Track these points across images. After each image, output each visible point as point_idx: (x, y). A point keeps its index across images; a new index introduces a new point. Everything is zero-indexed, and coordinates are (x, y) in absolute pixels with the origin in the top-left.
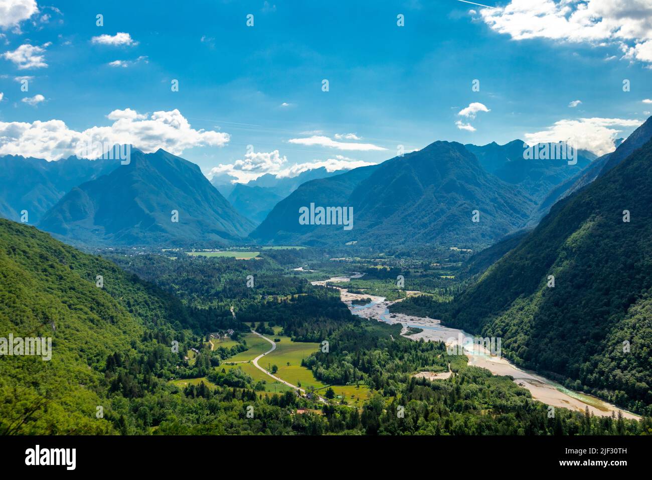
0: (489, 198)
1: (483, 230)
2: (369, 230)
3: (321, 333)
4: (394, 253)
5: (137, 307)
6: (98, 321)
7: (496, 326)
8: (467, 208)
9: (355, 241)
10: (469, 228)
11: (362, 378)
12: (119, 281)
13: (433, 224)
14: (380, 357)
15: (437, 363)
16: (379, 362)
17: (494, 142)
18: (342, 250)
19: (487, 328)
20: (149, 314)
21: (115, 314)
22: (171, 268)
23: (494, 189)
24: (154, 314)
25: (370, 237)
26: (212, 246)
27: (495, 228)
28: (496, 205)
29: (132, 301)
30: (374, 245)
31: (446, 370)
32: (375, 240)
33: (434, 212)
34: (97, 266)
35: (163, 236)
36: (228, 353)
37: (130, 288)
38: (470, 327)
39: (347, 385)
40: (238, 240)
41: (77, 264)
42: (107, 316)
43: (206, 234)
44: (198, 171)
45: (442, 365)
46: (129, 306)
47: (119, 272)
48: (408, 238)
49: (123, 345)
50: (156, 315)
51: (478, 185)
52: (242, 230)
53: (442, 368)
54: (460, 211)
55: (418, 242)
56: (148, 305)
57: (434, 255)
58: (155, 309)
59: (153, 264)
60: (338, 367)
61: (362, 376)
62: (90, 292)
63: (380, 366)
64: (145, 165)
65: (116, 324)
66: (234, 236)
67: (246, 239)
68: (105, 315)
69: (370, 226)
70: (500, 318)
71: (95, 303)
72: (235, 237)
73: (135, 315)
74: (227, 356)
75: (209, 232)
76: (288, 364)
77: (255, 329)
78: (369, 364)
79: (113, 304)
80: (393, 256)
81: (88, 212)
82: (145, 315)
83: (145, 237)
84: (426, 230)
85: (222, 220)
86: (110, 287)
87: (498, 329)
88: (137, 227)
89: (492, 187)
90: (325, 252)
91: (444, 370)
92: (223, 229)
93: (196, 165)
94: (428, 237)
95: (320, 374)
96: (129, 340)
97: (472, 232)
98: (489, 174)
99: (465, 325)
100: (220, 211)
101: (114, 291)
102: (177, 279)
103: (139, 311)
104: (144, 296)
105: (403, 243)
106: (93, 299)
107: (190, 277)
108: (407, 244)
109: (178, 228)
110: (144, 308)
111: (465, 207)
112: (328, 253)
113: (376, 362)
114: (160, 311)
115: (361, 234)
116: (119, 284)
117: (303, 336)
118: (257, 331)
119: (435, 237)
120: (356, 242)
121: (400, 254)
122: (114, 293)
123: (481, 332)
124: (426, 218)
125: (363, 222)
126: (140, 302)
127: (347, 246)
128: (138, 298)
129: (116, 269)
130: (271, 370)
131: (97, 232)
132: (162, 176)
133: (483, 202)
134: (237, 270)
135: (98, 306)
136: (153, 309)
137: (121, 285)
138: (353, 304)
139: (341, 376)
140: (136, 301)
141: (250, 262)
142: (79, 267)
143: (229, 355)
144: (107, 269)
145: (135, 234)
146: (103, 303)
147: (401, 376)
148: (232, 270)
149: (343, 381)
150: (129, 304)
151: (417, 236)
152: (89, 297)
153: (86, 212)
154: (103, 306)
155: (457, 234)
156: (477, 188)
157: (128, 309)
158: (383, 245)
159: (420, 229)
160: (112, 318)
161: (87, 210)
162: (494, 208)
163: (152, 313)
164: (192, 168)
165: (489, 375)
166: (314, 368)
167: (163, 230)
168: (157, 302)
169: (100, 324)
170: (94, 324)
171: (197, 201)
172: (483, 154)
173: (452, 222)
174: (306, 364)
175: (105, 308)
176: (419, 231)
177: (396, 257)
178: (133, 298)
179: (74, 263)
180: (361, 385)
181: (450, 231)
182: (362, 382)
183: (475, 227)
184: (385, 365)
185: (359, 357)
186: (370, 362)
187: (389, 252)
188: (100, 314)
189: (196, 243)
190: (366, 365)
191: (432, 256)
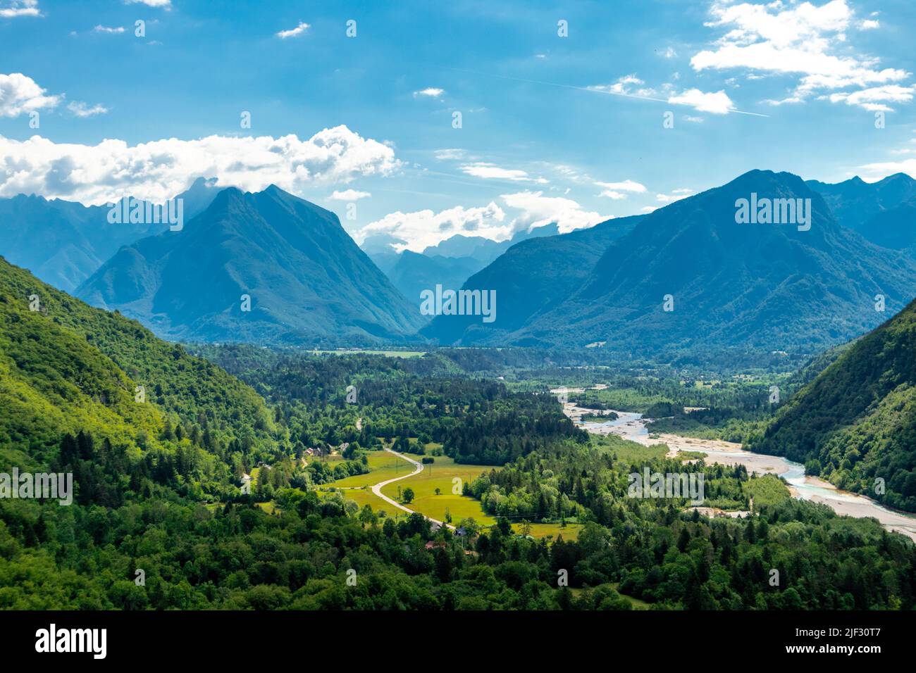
0: (846, 271)
1: (833, 324)
2: (627, 324)
3: (511, 450)
4: (671, 358)
5: (174, 397)
6: (75, 393)
7: (849, 441)
8: (806, 286)
9: (602, 341)
10: (807, 320)
11: (573, 513)
12: (146, 352)
13: (742, 313)
14: (613, 480)
15: (727, 495)
16: (610, 489)
17: (857, 177)
18: (578, 354)
19: (832, 445)
20: (195, 410)
21: (113, 389)
22: (268, 365)
23: (856, 256)
24: (204, 410)
25: (630, 334)
26: (351, 343)
27: (856, 322)
28: (858, 283)
29: (165, 387)
30: (637, 348)
31: (743, 508)
32: (637, 339)
33: (745, 293)
34: (108, 324)
35: (269, 328)
36: (328, 474)
37: (167, 365)
38: (798, 451)
39: (544, 523)
40: (400, 339)
41: (70, 319)
42: (96, 389)
43: (344, 327)
44: (334, 223)
45: (735, 499)
46: (158, 394)
47: (148, 338)
48: (697, 337)
49: (116, 436)
50: (209, 414)
51: (827, 249)
52: (408, 325)
53: (736, 503)
54: (791, 291)
55: (716, 343)
56: (194, 394)
57: (743, 361)
58: (208, 402)
59: (236, 356)
60: (528, 492)
61: (574, 508)
62: (68, 346)
63: (613, 494)
64: (244, 210)
65: (112, 405)
66: (392, 332)
67: (414, 337)
68: (91, 387)
69: (630, 317)
70: (855, 428)
71: (73, 363)
72: (395, 334)
73: (168, 410)
74: (325, 478)
75: (348, 324)
76: (437, 491)
77: (392, 445)
78: (591, 490)
79: (113, 373)
80: (669, 365)
81: (146, 288)
82: (187, 410)
83: (238, 329)
84: (730, 323)
85: (373, 306)
86: (127, 361)
87: (852, 446)
88: (227, 313)
89: (851, 252)
90: (547, 355)
91: (738, 506)
92: (374, 319)
93: (332, 214)
94: (734, 336)
95: (494, 503)
96: (134, 432)
97: (813, 327)
98: (845, 230)
99: (789, 446)
100: (371, 291)
101: (134, 366)
102: (270, 375)
103: (176, 403)
104: (190, 380)
105: (688, 345)
106: (72, 358)
107: (293, 372)
108: (694, 347)
109: (296, 315)
110: (187, 399)
111: (800, 284)
112: (553, 359)
113: (605, 486)
114: (217, 406)
115: (613, 329)
116: (144, 358)
117: (477, 455)
118: (394, 448)
119: (746, 335)
120: (604, 343)
121: (680, 361)
122: (134, 371)
123: (819, 455)
124: (730, 304)
125: (618, 309)
126: (181, 389)
127: (588, 349)
128: (177, 381)
129: (144, 334)
130: (402, 498)
131: (159, 322)
132: (272, 228)
133: (835, 278)
134: (383, 370)
135: (80, 370)
136: (204, 403)
137: (147, 359)
138: (582, 420)
139: (532, 506)
140: (173, 386)
141: (410, 362)
142: (73, 323)
143: (329, 478)
144: (125, 331)
145: (221, 324)
146: (91, 366)
147: (651, 509)
148: (372, 368)
149: (536, 516)
150: (158, 391)
151: (713, 334)
152: (65, 354)
153: (142, 288)
154: (89, 370)
155: (786, 330)
156: (825, 254)
157: (156, 398)
158: (652, 348)
159: (719, 322)
160: (106, 393)
161: (144, 284)
162: (854, 289)
163: (202, 408)
164: (326, 218)
165: (831, 515)
166: (484, 496)
167: (271, 319)
168: (212, 390)
169: (79, 399)
170: (64, 397)
171: (332, 274)
172: (838, 197)
173: (776, 309)
174: (471, 491)
175: (92, 375)
176: (718, 326)
177: (673, 365)
178: (168, 381)
179: (63, 317)
180: (570, 523)
181: (773, 325)
182: (573, 519)
183: (818, 319)
184: (622, 493)
185: (572, 479)
186: (592, 487)
187: (662, 357)
188: (82, 384)
189: (324, 338)
190: (586, 492)
191: (738, 364)
